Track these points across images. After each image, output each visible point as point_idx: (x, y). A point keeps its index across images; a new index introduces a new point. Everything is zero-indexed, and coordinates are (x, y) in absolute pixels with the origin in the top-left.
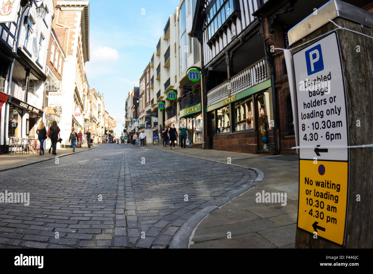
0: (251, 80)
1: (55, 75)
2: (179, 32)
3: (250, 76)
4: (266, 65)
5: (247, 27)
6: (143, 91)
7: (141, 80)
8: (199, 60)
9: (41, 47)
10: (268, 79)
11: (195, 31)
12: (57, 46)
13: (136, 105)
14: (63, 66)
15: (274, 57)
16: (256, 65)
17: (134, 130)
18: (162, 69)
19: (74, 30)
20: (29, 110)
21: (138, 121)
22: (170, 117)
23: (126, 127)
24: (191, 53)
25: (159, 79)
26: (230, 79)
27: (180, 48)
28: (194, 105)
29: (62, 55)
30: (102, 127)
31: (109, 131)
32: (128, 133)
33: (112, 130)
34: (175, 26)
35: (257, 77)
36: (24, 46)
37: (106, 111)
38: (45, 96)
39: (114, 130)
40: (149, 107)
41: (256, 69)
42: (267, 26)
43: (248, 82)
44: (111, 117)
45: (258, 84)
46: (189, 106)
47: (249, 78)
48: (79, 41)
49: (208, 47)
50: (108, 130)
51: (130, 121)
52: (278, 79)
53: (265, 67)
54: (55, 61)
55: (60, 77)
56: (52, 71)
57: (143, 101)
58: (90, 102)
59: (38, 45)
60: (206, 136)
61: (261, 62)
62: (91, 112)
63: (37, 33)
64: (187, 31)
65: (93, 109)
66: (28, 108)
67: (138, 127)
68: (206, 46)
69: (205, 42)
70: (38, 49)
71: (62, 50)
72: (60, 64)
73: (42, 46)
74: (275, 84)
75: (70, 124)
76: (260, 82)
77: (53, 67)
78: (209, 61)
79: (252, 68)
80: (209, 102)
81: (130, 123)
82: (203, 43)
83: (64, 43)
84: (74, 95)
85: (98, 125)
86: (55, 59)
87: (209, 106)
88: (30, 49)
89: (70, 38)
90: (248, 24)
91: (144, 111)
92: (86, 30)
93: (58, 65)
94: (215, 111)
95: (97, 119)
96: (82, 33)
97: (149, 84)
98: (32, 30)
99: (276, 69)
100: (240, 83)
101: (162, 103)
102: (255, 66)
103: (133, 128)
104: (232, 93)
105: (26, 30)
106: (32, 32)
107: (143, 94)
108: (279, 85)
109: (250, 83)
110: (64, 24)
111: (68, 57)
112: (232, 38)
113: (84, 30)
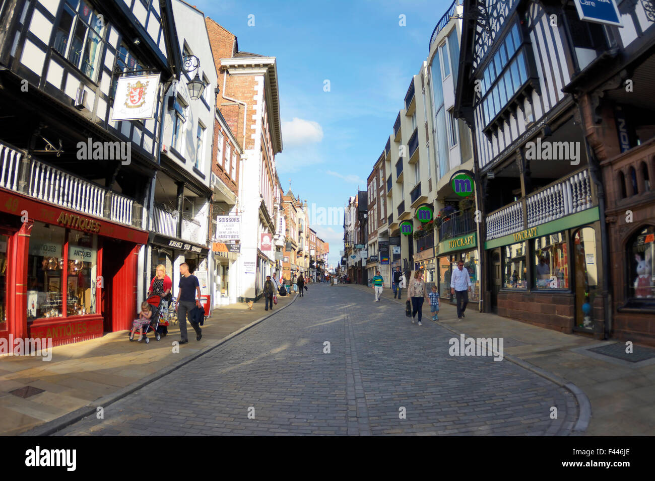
0: (564, 204)
1: (226, 185)
2: (431, 105)
3: (562, 196)
4: (589, 179)
5: (552, 109)
6: (374, 200)
7: (370, 179)
8: (470, 158)
9: (200, 142)
10: (594, 207)
11: (461, 107)
12: (228, 136)
13: (362, 222)
14: (239, 168)
15: (603, 166)
16: (572, 179)
17: (360, 262)
18: (406, 167)
19: (255, 107)
20: (184, 251)
21: (366, 248)
22: (422, 248)
23: (346, 255)
24: (454, 145)
25: (400, 182)
26: (526, 198)
27: (436, 134)
28: (464, 234)
29: (236, 150)
30: (306, 256)
31: (317, 261)
32: (349, 266)
33: (322, 260)
34: (424, 93)
35: (575, 200)
36: (171, 147)
37: (312, 229)
38: (211, 222)
39: (325, 258)
40: (385, 227)
41: (571, 186)
42: (588, 111)
43: (558, 207)
44: (321, 239)
45: (576, 212)
46: (456, 236)
47: (560, 199)
48: (264, 124)
49: (485, 137)
50: (315, 260)
51: (353, 246)
52: (611, 208)
53: (588, 184)
54: (226, 161)
55: (234, 186)
56: (221, 179)
57: (374, 216)
58: (286, 218)
59: (195, 140)
60: (485, 290)
61: (580, 174)
62: (287, 234)
63: (192, 121)
64: (445, 105)
65: (291, 228)
66: (183, 246)
67: (365, 258)
68: (481, 137)
69: (480, 128)
70: (196, 147)
71: (237, 143)
72: (234, 165)
73: (202, 142)
74: (606, 216)
75: (253, 263)
76: (579, 209)
77: (223, 172)
78: (487, 162)
79: (565, 182)
80: (490, 234)
81: (353, 251)
82: (475, 129)
83: (239, 129)
84: (260, 215)
85: (298, 253)
86: (224, 159)
87: (489, 240)
88: (182, 149)
89: (248, 121)
90: (554, 103)
91: (375, 233)
92: (274, 104)
93: (231, 168)
94: (500, 248)
95: (297, 244)
96: (267, 109)
97: (383, 187)
98: (184, 118)
99: (607, 188)
100: (544, 206)
101: (408, 224)
102: (569, 180)
103: (357, 260)
104: (530, 223)
105: (172, 119)
106: (184, 120)
107: (373, 204)
108: (612, 218)
109: (562, 209)
110: (236, 98)
111: (247, 153)
112: (527, 126)
113: (271, 105)
